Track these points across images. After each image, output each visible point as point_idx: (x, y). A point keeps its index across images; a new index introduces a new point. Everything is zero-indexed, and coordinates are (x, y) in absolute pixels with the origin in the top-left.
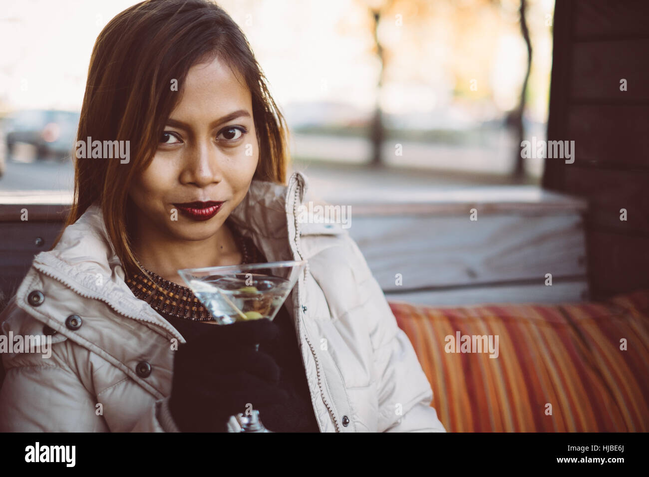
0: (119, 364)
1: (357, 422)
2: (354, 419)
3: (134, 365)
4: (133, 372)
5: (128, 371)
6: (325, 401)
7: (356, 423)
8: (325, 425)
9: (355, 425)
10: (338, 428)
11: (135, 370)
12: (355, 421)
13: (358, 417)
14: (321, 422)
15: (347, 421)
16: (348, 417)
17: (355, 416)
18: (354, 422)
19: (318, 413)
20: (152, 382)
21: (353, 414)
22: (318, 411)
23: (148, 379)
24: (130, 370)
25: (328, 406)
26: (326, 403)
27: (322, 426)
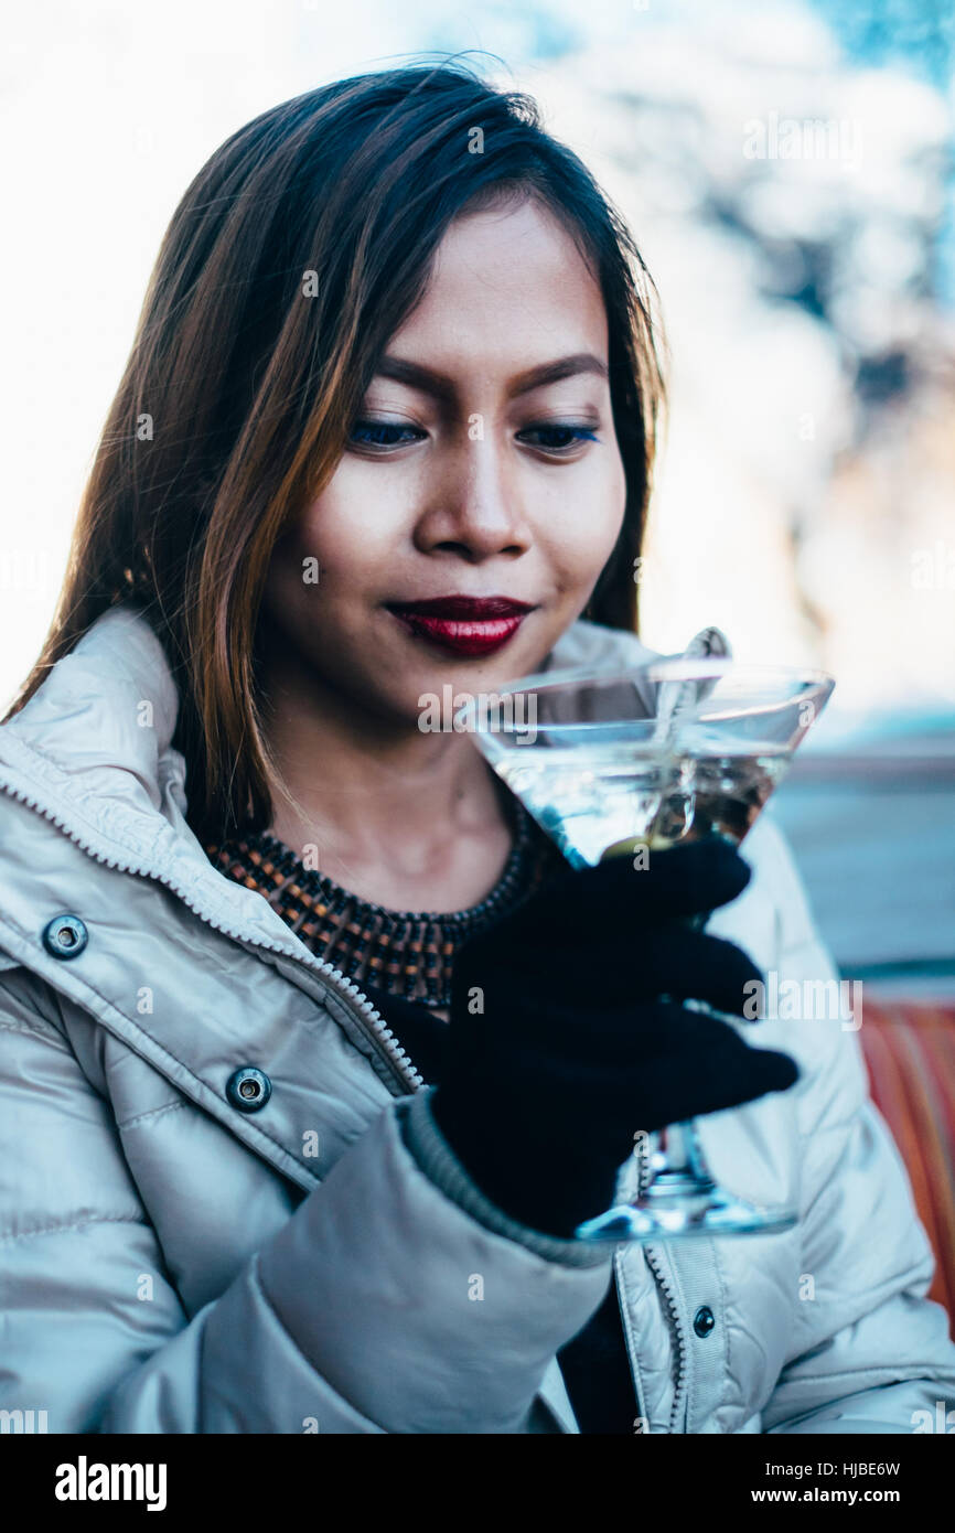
0: (177, 1070)
1: (735, 1326)
2: (729, 1317)
3: (220, 1075)
4: (216, 1093)
5: (202, 1092)
6: (654, 1261)
7: (733, 1331)
8: (642, 1329)
9: (729, 1336)
10: (681, 1340)
11: (223, 1092)
12: (729, 1323)
13: (739, 1313)
14: (632, 1318)
15: (709, 1321)
16: (712, 1309)
17: (730, 1311)
18: (728, 1327)
19: (627, 1292)
20: (271, 1125)
21: (727, 1305)
22: (626, 1286)
23: (260, 1117)
24: (206, 1089)
25: (660, 1276)
26: (655, 1266)
27: (633, 1329)
